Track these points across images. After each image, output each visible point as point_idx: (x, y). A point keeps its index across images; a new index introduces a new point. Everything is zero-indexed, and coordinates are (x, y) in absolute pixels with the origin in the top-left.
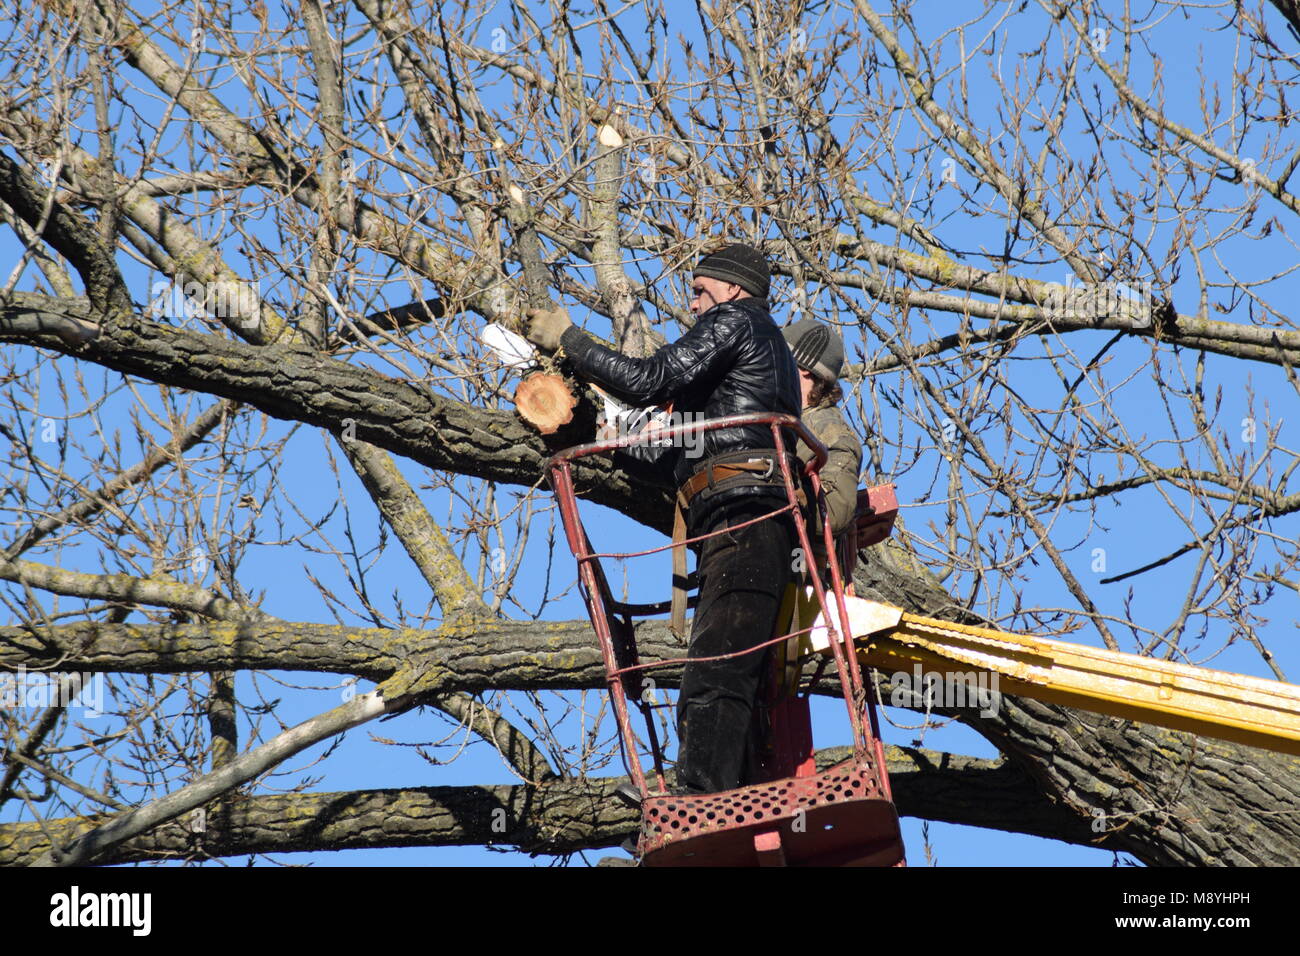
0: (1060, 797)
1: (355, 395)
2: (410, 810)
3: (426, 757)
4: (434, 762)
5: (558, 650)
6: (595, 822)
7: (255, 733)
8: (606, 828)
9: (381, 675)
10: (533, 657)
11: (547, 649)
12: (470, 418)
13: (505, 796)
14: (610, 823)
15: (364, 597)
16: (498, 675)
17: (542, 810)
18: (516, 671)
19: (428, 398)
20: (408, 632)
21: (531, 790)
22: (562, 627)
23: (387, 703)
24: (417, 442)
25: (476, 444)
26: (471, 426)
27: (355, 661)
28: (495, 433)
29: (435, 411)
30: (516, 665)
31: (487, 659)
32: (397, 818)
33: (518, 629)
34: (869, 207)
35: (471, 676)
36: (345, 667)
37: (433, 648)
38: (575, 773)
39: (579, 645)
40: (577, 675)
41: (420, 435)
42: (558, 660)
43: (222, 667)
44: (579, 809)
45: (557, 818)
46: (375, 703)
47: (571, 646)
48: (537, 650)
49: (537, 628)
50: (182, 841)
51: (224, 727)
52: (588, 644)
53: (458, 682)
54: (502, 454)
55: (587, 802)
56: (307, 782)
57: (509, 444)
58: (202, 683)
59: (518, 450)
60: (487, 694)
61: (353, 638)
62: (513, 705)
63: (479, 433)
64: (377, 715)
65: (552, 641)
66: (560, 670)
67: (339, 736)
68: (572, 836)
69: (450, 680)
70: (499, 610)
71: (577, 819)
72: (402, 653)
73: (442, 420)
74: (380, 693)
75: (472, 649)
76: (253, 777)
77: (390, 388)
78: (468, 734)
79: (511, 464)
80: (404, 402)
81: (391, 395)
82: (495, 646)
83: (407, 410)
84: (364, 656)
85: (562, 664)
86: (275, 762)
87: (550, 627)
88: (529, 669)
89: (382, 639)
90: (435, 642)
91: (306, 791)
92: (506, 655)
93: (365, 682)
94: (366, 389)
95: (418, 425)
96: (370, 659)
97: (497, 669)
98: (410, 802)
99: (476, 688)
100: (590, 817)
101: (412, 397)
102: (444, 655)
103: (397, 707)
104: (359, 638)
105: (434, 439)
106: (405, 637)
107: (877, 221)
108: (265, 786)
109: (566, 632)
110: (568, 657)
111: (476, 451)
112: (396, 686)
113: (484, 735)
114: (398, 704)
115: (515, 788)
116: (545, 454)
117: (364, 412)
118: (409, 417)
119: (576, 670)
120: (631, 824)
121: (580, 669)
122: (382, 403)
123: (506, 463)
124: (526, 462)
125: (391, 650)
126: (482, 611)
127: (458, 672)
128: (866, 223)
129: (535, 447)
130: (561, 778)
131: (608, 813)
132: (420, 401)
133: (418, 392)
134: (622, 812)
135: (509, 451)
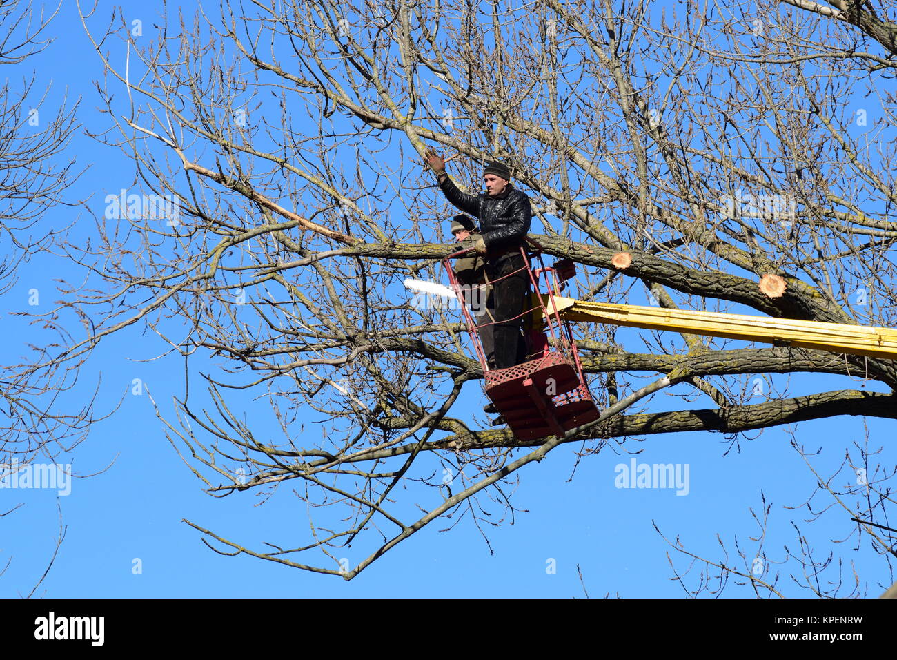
1: (657, 267)
2: (679, 420)
3: (685, 399)
4: (688, 401)
5: (730, 360)
6: (747, 421)
7: (624, 394)
8: (750, 423)
9: (666, 371)
10: (722, 363)
11: (726, 360)
12: (697, 275)
13: (716, 412)
14: (752, 421)
15: (660, 345)
16: (710, 370)
17: (729, 416)
18: (716, 368)
19: (682, 268)
20: (677, 356)
21: (725, 411)
22: (732, 352)
23: (671, 381)
24: (679, 283)
25: (700, 284)
26: (697, 277)
27: (658, 367)
28: (706, 280)
29: (685, 272)
30: (716, 366)
31: (705, 364)
32: (676, 422)
33: (716, 353)
34: (835, 199)
35: (700, 370)
36: (655, 369)
37: (686, 361)
38: (738, 404)
39: (738, 358)
40: (738, 369)
41: (680, 281)
42: (731, 364)
43: (612, 370)
44: (740, 417)
45: (733, 420)
46: (666, 381)
47: (735, 358)
48: (723, 360)
49: (722, 352)
50: (600, 432)
51: (613, 391)
52: (741, 358)
53: (695, 373)
54: (709, 287)
55: (743, 414)
56: (644, 410)
57: (712, 283)
58: (605, 376)
59: (715, 285)
60: (706, 377)
61: (657, 359)
62: (715, 381)
63: (701, 280)
64: (667, 385)
65: (728, 357)
66: (731, 367)
67: (653, 393)
68: (738, 426)
69: (692, 372)
70: (709, 347)
71: (740, 420)
72: (675, 363)
73: (687, 275)
74: (668, 377)
75: (700, 361)
76: (624, 409)
77: (669, 265)
78: (700, 392)
79: (713, 291)
80: (674, 270)
81: (669, 267)
82: (708, 359)
83: (675, 272)
84: (662, 364)
85: (732, 365)
86: (631, 403)
87: (728, 352)
88: (721, 367)
89: (668, 358)
90: (687, 359)
91: (643, 414)
92: (712, 363)
93: (662, 374)
94: (660, 265)
95: (679, 277)
96: (663, 366)
97: (709, 368)
98: (680, 416)
99: (702, 375)
100: (744, 419)
101: (677, 268)
102: (690, 363)
103: (674, 382)
104: (660, 358)
105: (685, 282)
106: (676, 357)
107: (838, 204)
108: (628, 412)
109: (733, 354)
110: (734, 362)
111: (700, 286)
112: (675, 374)
113: (705, 392)
114: (676, 380)
115: (719, 410)
116: (724, 287)
117: (660, 273)
118: (676, 275)
119: (737, 367)
120: (760, 421)
121: (739, 367)
122: (666, 270)
123: (711, 290)
124: (718, 290)
125: (671, 362)
126: (703, 347)
127: (695, 369)
128: (834, 205)
129: (721, 285)
130: (733, 406)
131: (752, 418)
132: (679, 269)
133: (679, 266)
134: (756, 417)
135: (712, 286)
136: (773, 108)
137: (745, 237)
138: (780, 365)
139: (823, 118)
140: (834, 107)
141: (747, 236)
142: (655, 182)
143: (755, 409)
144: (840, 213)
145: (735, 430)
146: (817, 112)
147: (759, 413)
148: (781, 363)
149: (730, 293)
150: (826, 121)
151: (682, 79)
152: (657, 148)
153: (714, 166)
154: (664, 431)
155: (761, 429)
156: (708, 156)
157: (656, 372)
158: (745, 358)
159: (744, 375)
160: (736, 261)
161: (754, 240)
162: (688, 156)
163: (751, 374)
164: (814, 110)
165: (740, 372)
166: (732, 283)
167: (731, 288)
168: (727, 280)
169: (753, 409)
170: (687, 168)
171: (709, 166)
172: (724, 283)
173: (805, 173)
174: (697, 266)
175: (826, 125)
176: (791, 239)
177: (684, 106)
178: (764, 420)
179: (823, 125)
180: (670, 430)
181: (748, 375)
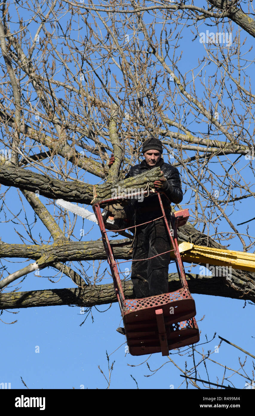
0: (230, 285)
1: (28, 178)
2: (47, 296)
3: (51, 281)
4: (53, 282)
5: (87, 249)
6: (99, 297)
7: (2, 276)
8: (102, 299)
9: (36, 258)
10: (80, 251)
11: (84, 249)
12: (60, 184)
13: (73, 291)
15: (31, 237)
16: (70, 257)
17: (84, 294)
18: (75, 255)
19: (48, 178)
21: (80, 289)
22: (88, 243)
23: (39, 266)
24: (45, 191)
25: (62, 191)
26: (61, 186)
27: (29, 254)
28: (67, 188)
29: (50, 182)
31: (67, 252)
32: (43, 298)
33: (75, 244)
34: (168, 121)
35: (62, 257)
36: (27, 256)
37: (51, 250)
38: (92, 284)
39: (92, 248)
40: (92, 256)
41: (46, 189)
44: (94, 294)
45: (88, 297)
46: (35, 265)
47: (90, 248)
48: (81, 250)
49: (80, 243)
52: (95, 247)
53: (59, 259)
54: (70, 194)
55: (96, 292)
56: (17, 289)
57: (72, 191)
59: (74, 192)
60: (67, 262)
61: (29, 248)
62: (74, 265)
63: (63, 188)
64: (36, 269)
65: (85, 247)
66: (87, 255)
67: (25, 276)
68: (92, 302)
69: (56, 259)
70: (69, 239)
71: (93, 297)
72: (43, 251)
73: (52, 185)
74: (37, 263)
75: (62, 250)
76: (2, 288)
77: (37, 176)
78: (62, 274)
79: (73, 196)
80: (42, 180)
81: (38, 178)
82: (69, 249)
83: (42, 182)
84: (32, 253)
85: (88, 253)
86: (8, 283)
87: (84, 243)
88: (78, 255)
89: (37, 248)
90: (52, 248)
91: (17, 292)
92: (72, 251)
93: (31, 260)
94: (31, 177)
95: (46, 186)
96: (34, 254)
97: (70, 255)
98: (46, 294)
99: (64, 261)
100: (97, 296)
101: (44, 178)
102: (54, 252)
103: (42, 267)
105: (50, 190)
106: (44, 247)
107: (170, 125)
108: (5, 290)
109: (89, 244)
110: (89, 251)
111: (62, 193)
112: (41, 261)
113: (67, 274)
114: (43, 266)
115: (76, 289)
116: (82, 193)
117: (31, 183)
118: (43, 184)
119: (92, 255)
120: (109, 297)
121: (93, 254)
122: (35, 181)
123: (71, 196)
124: (76, 196)
125: (39, 251)
126: (65, 239)
127: (59, 256)
128: (168, 125)
129: (79, 192)
130: (88, 285)
131: (102, 295)
132: (46, 179)
133: (45, 177)
134: (106, 294)
135: (72, 193)
136: (119, 48)
137: (98, 151)
138: (125, 253)
139: (158, 57)
140: (167, 49)
141: (100, 151)
142: (27, 107)
143: (105, 288)
144: (173, 132)
145: (89, 305)
146: (154, 52)
147: (109, 291)
148: (127, 252)
149: (86, 198)
150: (161, 60)
151: (47, 25)
152: (28, 79)
153: (73, 95)
154: (33, 306)
155: (110, 304)
156: (68, 86)
157: (28, 259)
158: (98, 248)
159: (96, 261)
160: (91, 170)
161: (106, 154)
162: (53, 87)
163: (103, 261)
164: (151, 50)
165: (94, 259)
166: (87, 191)
167: (86, 195)
168: (83, 188)
169: (104, 288)
170: (52, 96)
171: (69, 94)
172: (81, 190)
173: (145, 101)
174: (60, 177)
175: (161, 63)
176: (134, 153)
177: (49, 47)
178: (112, 297)
179: (159, 63)
180: (38, 305)
181: (100, 261)
